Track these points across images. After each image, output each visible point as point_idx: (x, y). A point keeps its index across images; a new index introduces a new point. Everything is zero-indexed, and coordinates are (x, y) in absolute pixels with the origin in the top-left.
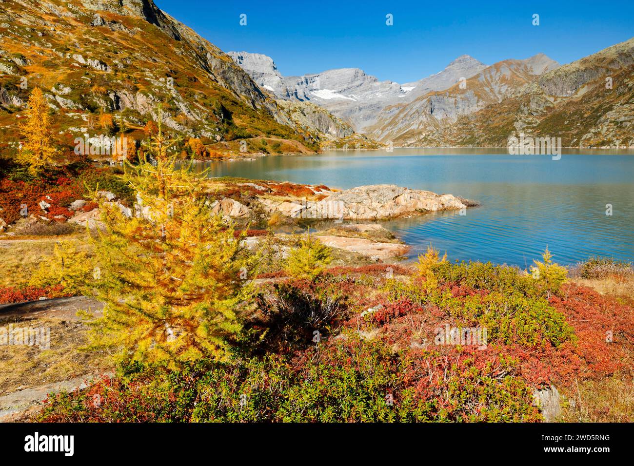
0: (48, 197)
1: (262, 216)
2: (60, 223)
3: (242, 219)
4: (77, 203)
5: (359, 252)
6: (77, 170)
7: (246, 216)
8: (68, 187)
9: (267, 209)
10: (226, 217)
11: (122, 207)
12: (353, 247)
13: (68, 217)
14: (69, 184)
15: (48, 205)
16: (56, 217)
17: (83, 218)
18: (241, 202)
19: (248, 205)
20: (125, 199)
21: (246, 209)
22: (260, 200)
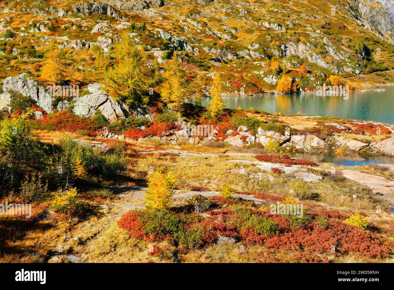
0: (217, 128)
1: (333, 148)
2: (221, 142)
3: (318, 149)
4: (230, 132)
5: (368, 185)
6: (232, 113)
7: (321, 147)
8: (227, 123)
9: (338, 143)
10: (308, 146)
11: (250, 135)
12: (365, 181)
13: (224, 138)
14: (227, 121)
15: (217, 132)
16: (220, 138)
17: (231, 140)
18: (319, 138)
19: (324, 140)
20: (252, 131)
21: (322, 142)
22: (335, 137)
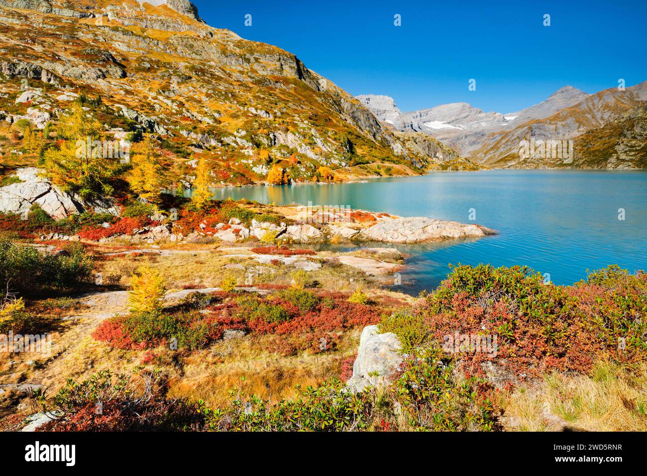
0: (205, 221)
1: (328, 237)
2: (210, 237)
3: (314, 239)
4: (220, 225)
5: (362, 269)
6: (221, 205)
7: (317, 236)
8: (216, 215)
9: (332, 232)
10: (305, 236)
11: (243, 228)
12: (359, 265)
13: (214, 233)
14: (216, 213)
15: (204, 226)
16: (208, 233)
17: (221, 234)
18: (315, 227)
19: (320, 229)
20: (245, 223)
21: (318, 231)
22: (329, 225)
